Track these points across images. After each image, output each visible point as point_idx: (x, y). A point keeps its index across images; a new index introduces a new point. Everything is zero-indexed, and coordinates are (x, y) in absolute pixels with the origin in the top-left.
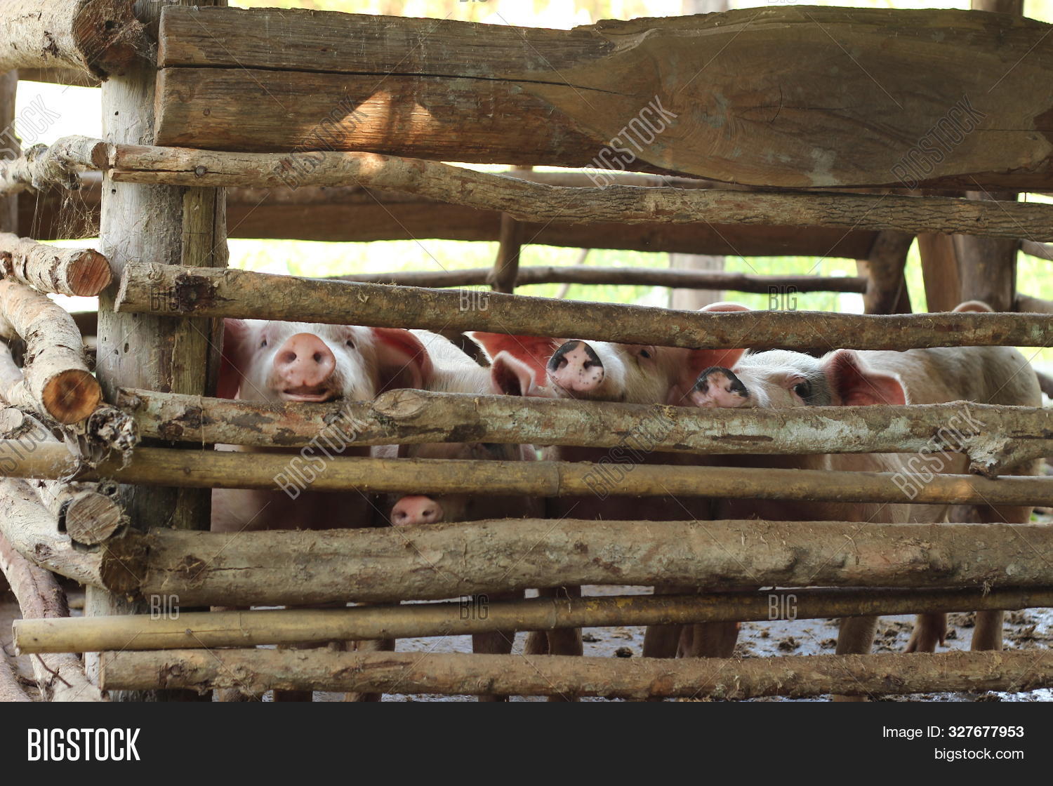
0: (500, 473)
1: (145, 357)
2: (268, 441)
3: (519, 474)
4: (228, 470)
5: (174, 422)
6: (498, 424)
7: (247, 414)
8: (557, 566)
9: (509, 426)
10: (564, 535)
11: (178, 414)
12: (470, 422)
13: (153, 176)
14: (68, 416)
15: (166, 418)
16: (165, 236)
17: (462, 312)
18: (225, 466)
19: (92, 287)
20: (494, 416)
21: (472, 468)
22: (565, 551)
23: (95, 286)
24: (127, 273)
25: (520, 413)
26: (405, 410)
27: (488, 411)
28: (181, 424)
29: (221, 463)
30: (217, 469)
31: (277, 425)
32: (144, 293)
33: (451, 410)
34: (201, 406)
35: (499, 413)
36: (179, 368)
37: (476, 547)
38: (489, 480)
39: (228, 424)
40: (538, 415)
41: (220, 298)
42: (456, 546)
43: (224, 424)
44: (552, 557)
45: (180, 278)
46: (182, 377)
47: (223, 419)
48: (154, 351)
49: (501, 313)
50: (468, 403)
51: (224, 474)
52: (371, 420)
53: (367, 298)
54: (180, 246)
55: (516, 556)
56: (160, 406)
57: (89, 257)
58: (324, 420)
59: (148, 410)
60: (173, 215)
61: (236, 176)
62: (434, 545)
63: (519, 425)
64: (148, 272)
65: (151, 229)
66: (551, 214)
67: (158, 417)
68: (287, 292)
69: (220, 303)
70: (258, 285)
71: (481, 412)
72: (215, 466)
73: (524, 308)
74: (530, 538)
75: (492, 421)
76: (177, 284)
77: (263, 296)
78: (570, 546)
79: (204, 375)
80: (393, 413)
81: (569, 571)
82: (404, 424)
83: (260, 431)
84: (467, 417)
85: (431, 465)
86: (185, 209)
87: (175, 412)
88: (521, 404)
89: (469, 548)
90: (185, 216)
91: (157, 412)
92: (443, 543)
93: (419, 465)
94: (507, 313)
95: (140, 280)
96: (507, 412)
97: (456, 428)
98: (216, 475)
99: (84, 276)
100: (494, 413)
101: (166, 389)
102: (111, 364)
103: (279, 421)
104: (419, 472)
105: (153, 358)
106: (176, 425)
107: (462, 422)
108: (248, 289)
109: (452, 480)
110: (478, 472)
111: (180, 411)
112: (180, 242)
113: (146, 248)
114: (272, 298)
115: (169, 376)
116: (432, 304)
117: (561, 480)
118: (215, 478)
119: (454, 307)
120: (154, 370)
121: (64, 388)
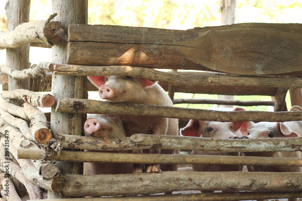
0: (166, 158)
1: (64, 125)
2: (100, 149)
3: (172, 158)
4: (88, 157)
5: (72, 143)
6: (166, 144)
7: (93, 141)
8: (183, 185)
9: (169, 144)
10: (185, 176)
11: (74, 141)
12: (158, 143)
13: (67, 73)
14: (42, 142)
15: (70, 142)
16: (70, 90)
17: (155, 112)
18: (87, 156)
19: (49, 105)
20: (164, 141)
21: (158, 156)
22: (186, 180)
23: (50, 104)
24: (59, 101)
25: (172, 140)
26: (139, 139)
27: (163, 140)
28: (75, 144)
29: (86, 155)
30: (85, 157)
31: (102, 144)
32: (64, 106)
33: (152, 140)
34: (80, 139)
35: (166, 140)
36: (74, 128)
37: (160, 179)
38: (164, 160)
39: (88, 144)
40: (177, 141)
41: (86, 108)
42: (154, 179)
43: (87, 144)
44: (181, 182)
45: (74, 102)
46: (75, 130)
47: (87, 142)
48: (67, 123)
49: (166, 112)
50: (157, 137)
51: (87, 158)
52: (129, 143)
53: (128, 108)
54: (74, 93)
55: (171, 182)
56: (69, 139)
57: (48, 96)
58: (115, 142)
59: (65, 140)
60: (72, 84)
61: (90, 73)
62: (147, 179)
63: (172, 144)
64: (65, 100)
65: (66, 88)
66: (181, 83)
67: (68, 142)
68: (105, 106)
69: (85, 109)
70: (97, 104)
71: (161, 140)
72: (84, 156)
73: (173, 110)
74: (175, 177)
75: (164, 143)
76: (73, 104)
77: (98, 107)
78: (187, 179)
79: (81, 130)
80: (136, 140)
81: (187, 186)
82: (138, 144)
83: (97, 146)
84: (157, 142)
85: (146, 156)
86: (75, 82)
87: (73, 141)
88: (172, 138)
89: (158, 180)
90: (76, 84)
91: (68, 140)
92: (150, 178)
93: (143, 155)
94: (168, 112)
95: (63, 103)
96: (168, 140)
97: (154, 145)
98: (84, 158)
99: (47, 101)
100: (165, 140)
101: (70, 134)
102: (55, 127)
103: (103, 143)
104: (143, 158)
105: (66, 125)
106: (73, 144)
107: (156, 143)
108: (94, 105)
109: (153, 160)
110: (160, 157)
111: (74, 140)
112: (74, 92)
113: (65, 93)
114: (101, 108)
115: (71, 130)
116: (146, 109)
117: (184, 160)
118: (84, 159)
119: (153, 110)
120: (67, 129)
121: (41, 133)
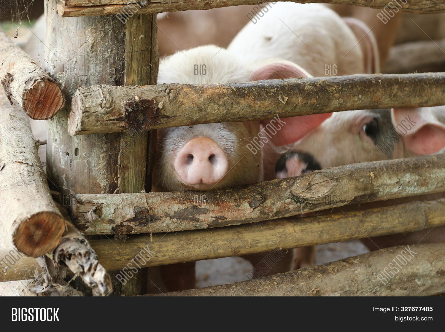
0: (382, 222)
1: (93, 160)
2: (205, 226)
3: (397, 221)
4: (170, 253)
5: (125, 224)
6: (387, 190)
7: (186, 208)
8: (422, 289)
9: (396, 190)
10: (429, 265)
11: (129, 217)
12: (366, 192)
13: (102, 11)
14: (37, 250)
15: (118, 221)
16: (110, 57)
17: (360, 99)
18: (167, 251)
19: (46, 111)
20: (385, 185)
21: (361, 221)
22: (429, 277)
23: (49, 111)
24: (79, 103)
25: (404, 179)
26: (318, 192)
27: (380, 181)
28: (131, 224)
29: (165, 249)
30: (161, 254)
31: (212, 214)
32: (97, 121)
33: (353, 186)
34: (147, 207)
35: (389, 182)
36: (125, 168)
37: (365, 285)
38: (374, 229)
39: (171, 218)
40: (417, 177)
41: (164, 116)
42: (350, 287)
43: (167, 220)
44: (419, 283)
45: (129, 105)
46: (126, 175)
47: (167, 215)
48: (103, 155)
49: (390, 96)
50: (365, 177)
51: (167, 257)
52: (288, 200)
53: (286, 99)
54: (123, 64)
55: (394, 287)
56: (113, 211)
57: (43, 84)
58: (250, 205)
59: (103, 216)
60: (116, 37)
62: (334, 288)
63: (403, 188)
64: (99, 101)
65: (96, 51)
66: (433, 9)
67: (111, 221)
68: (221, 103)
69: (163, 120)
70: (196, 100)
71: (375, 184)
72: (160, 252)
73: (407, 89)
74: (405, 271)
75: (383, 189)
76: (127, 110)
77: (201, 110)
78: (433, 273)
79: (145, 169)
80: (308, 195)
81: (430, 290)
82: (316, 202)
83: (198, 220)
84: (365, 189)
86: (127, 31)
87: (126, 215)
88: (404, 171)
89: (360, 287)
90: (127, 37)
91: (110, 217)
92: (340, 285)
93: (322, 224)
94: (395, 96)
95: (93, 111)
96: (395, 180)
97: (355, 198)
98: (160, 259)
99: (39, 102)
100: (385, 182)
101: (112, 189)
102: (63, 163)
103: (214, 211)
104: (322, 232)
105: (101, 161)
106: (128, 227)
107: (361, 193)
108: (187, 104)
109: (347, 234)
110: (366, 224)
111: (130, 213)
112: (123, 60)
113: (92, 66)
114: (209, 110)
115: (116, 175)
116: (337, 95)
117: (427, 221)
118: (160, 261)
119: (354, 96)
120: (102, 171)
121: (32, 228)
